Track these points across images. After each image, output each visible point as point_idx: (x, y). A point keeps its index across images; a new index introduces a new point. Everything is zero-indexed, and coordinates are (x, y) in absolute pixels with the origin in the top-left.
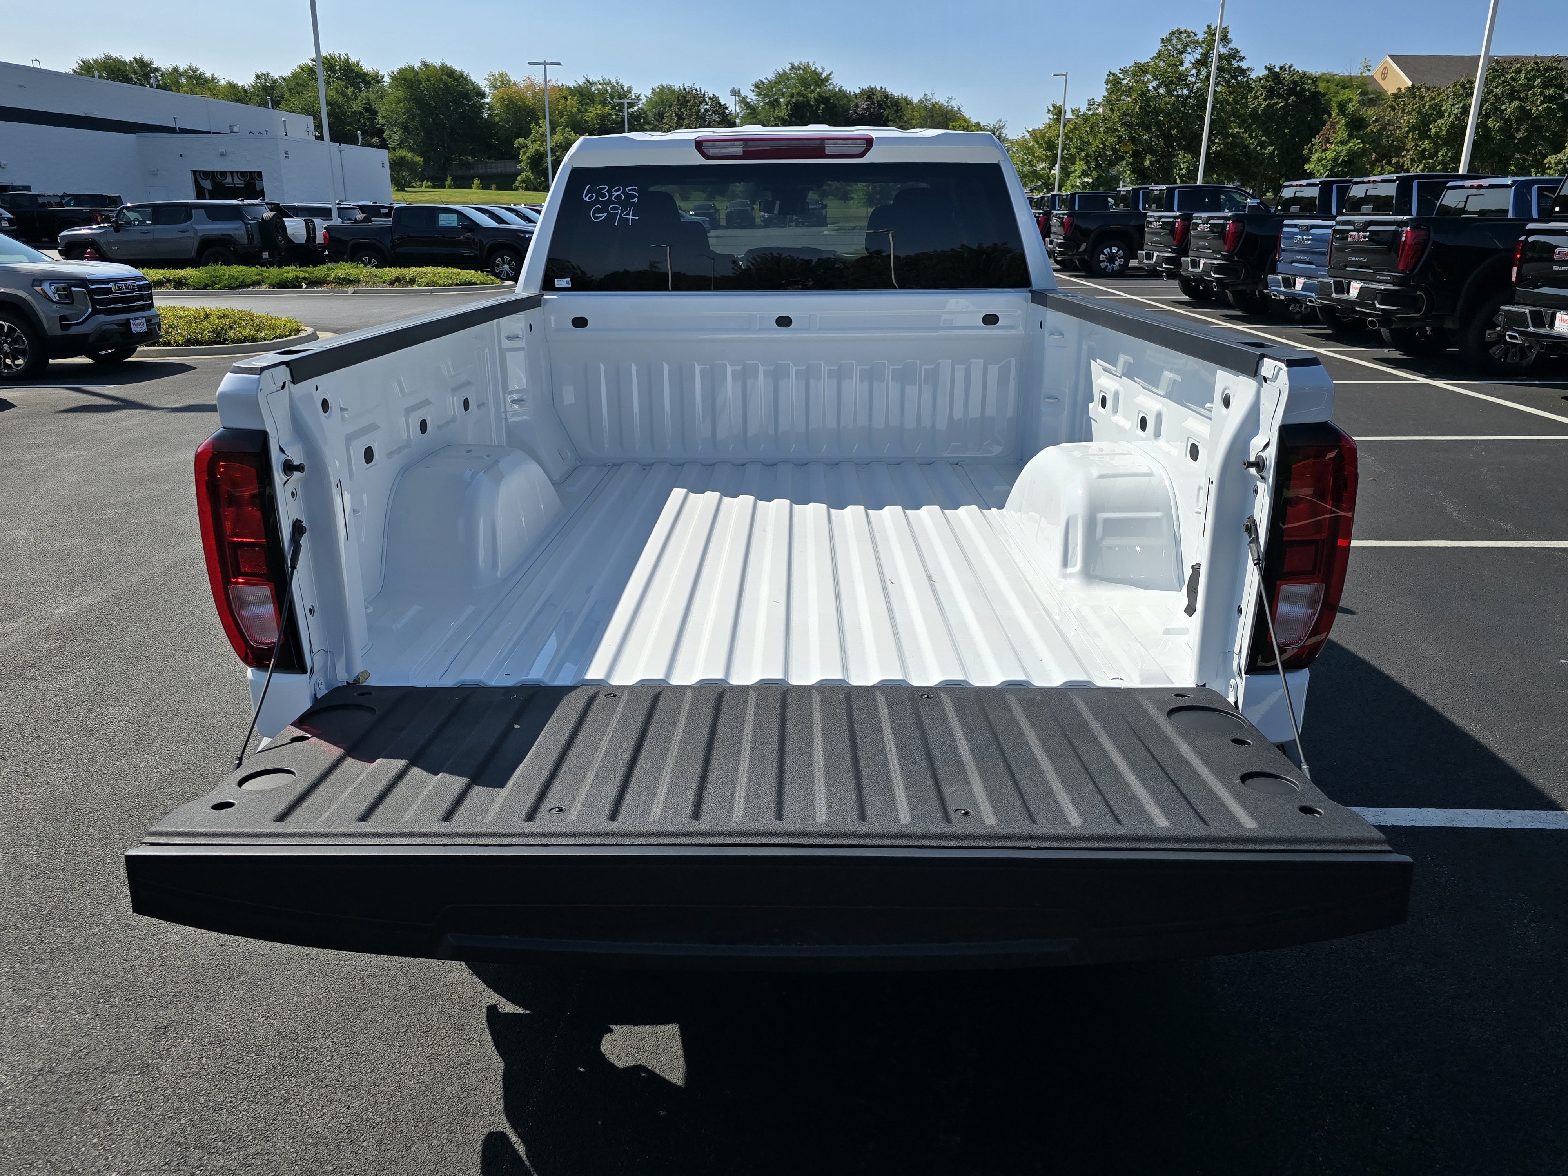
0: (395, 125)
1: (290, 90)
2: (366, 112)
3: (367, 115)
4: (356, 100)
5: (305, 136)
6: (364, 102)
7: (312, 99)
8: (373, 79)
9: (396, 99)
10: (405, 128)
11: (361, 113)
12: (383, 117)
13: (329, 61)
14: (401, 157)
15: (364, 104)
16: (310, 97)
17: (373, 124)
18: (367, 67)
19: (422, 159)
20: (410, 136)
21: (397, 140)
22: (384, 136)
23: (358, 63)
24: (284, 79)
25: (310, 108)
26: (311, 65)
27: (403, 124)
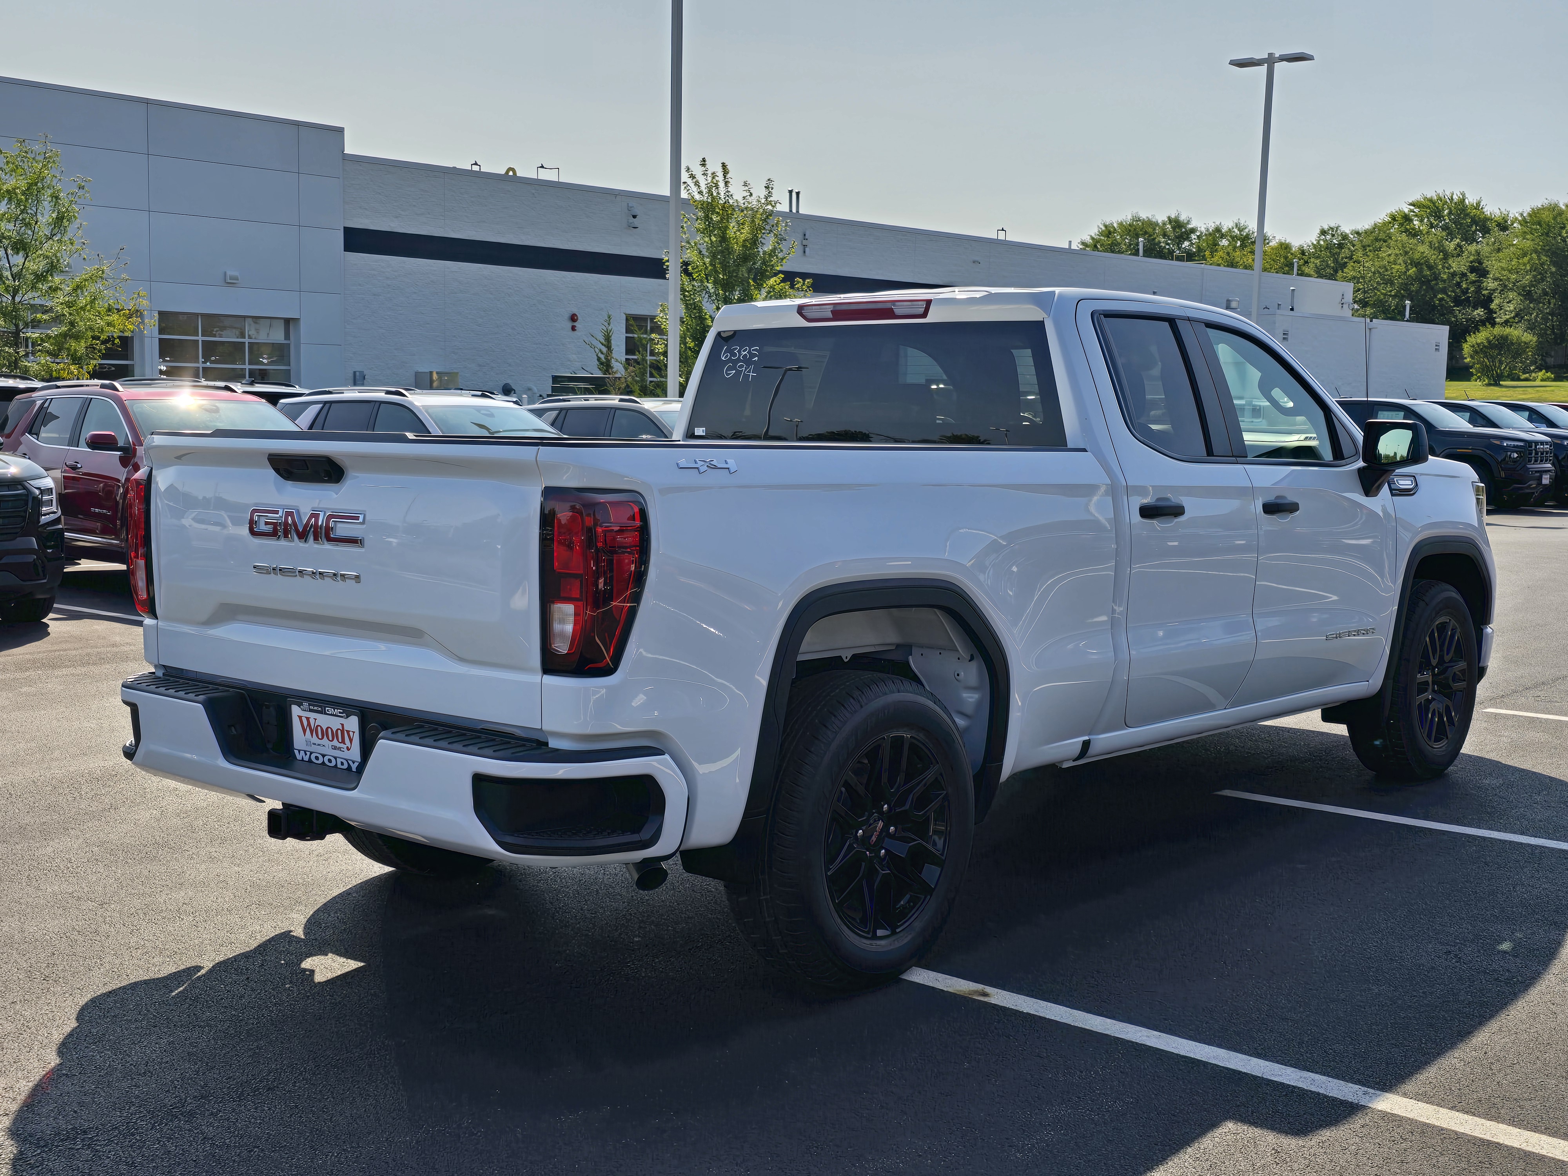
0: (1512, 289)
1: (1364, 247)
2: (1471, 272)
3: (1472, 277)
4: (1459, 255)
5: (1336, 311)
6: (1472, 258)
7: (1392, 259)
8: (1499, 225)
9: (1519, 252)
10: (1527, 295)
11: (1464, 275)
12: (1495, 279)
13: (1434, 203)
14: (1502, 337)
15: (1471, 262)
16: (1390, 255)
17: (1479, 289)
18: (1492, 209)
19: (1535, 339)
20: (1532, 305)
21: (1511, 312)
22: (1493, 306)
23: (1478, 204)
24: (1358, 233)
25: (1387, 270)
26: (1406, 211)
27: (1525, 287)
